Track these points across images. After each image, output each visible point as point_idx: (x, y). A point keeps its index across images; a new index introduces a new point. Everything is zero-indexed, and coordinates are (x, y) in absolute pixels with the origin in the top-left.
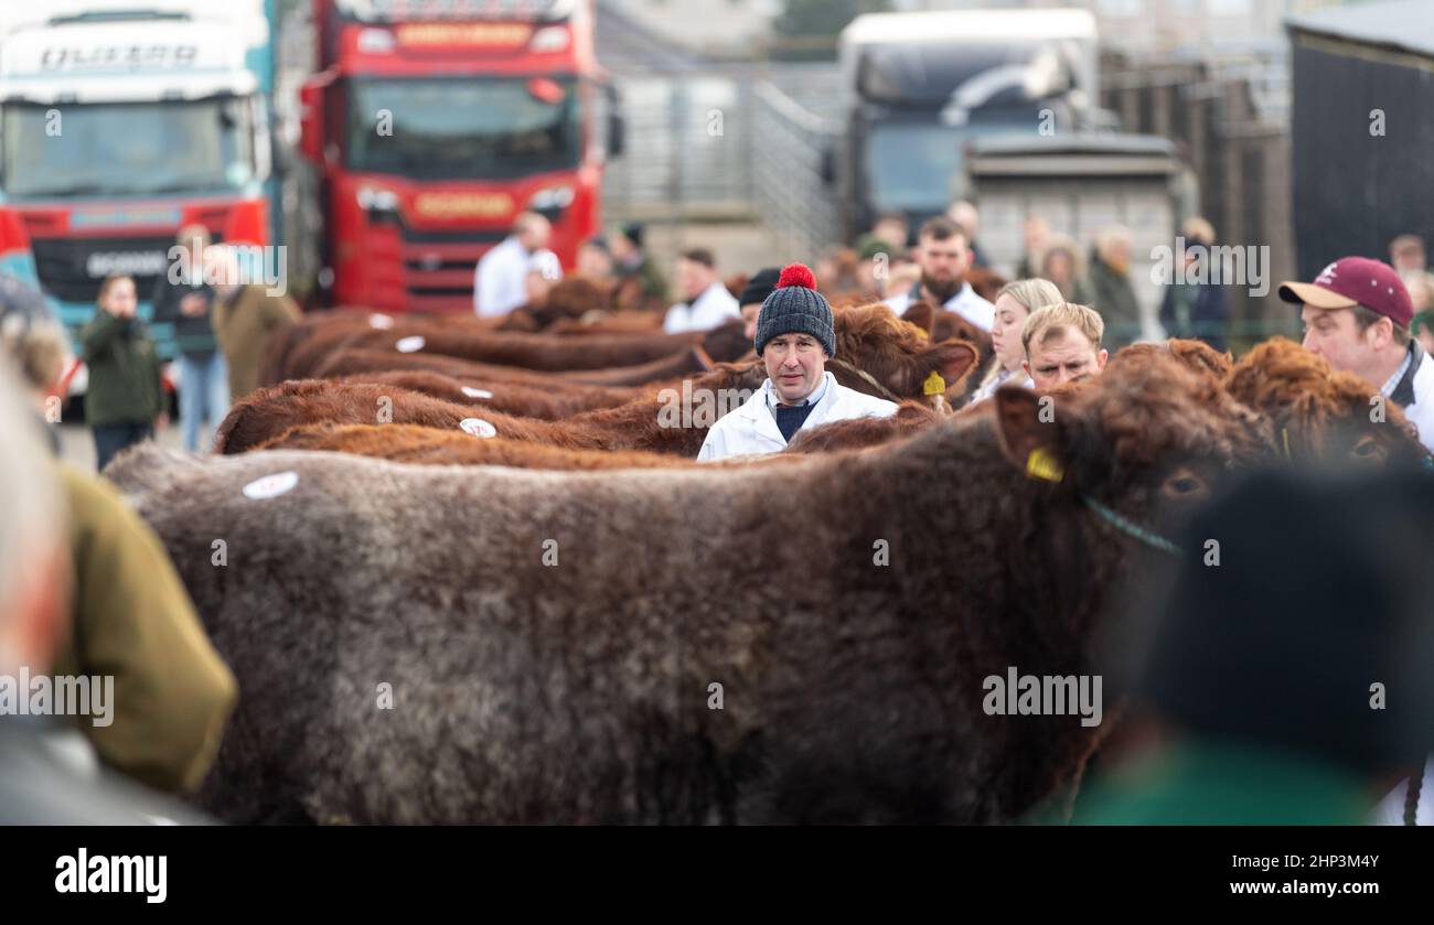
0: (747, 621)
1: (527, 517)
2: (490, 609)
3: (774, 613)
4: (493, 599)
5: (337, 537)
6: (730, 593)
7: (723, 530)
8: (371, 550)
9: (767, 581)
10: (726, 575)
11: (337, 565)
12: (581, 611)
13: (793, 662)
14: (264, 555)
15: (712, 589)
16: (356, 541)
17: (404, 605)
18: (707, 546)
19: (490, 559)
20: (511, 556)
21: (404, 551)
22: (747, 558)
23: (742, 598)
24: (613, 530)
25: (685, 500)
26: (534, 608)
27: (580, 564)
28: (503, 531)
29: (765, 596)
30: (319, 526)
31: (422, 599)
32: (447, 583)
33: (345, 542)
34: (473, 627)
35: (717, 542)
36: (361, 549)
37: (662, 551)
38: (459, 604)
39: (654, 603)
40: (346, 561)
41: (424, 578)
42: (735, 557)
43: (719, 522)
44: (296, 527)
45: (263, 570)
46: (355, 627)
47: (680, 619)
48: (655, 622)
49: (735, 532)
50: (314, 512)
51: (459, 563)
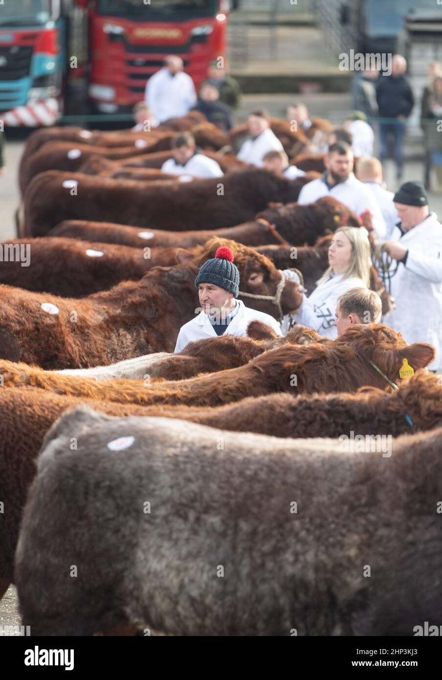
0: (357, 533)
1: (241, 473)
2: (212, 524)
3: (371, 529)
4: (214, 520)
6: (347, 518)
7: (347, 483)
8: (157, 487)
9: (369, 512)
10: (346, 508)
11: (139, 493)
12: (261, 528)
13: (382, 554)
14: (107, 483)
15: (337, 516)
16: (150, 480)
17: (171, 518)
18: (337, 492)
19: (217, 497)
20: (229, 496)
21: (175, 490)
22: (358, 499)
23: (355, 521)
24: (284, 483)
25: (327, 466)
26: (236, 526)
27: (263, 502)
28: (228, 482)
29: (368, 520)
30: (134, 470)
31: (180, 516)
32: (193, 508)
33: (145, 482)
34: (203, 534)
35: (342, 490)
36: (152, 486)
37: (311, 494)
38: (198, 520)
39: (303, 524)
40: (144, 492)
41: (182, 504)
42: (352, 498)
43: (344, 480)
44: (123, 470)
46: (147, 526)
47: (317, 533)
48: (303, 534)
49: (353, 484)
50: (133, 464)
51: (202, 497)
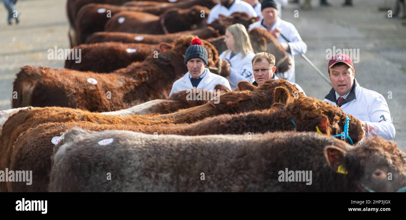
0: (238, 185)
1: (178, 150)
2: (165, 178)
3: (245, 183)
4: (166, 176)
5: (122, 158)
6: (234, 176)
7: (234, 157)
8: (132, 161)
9: (244, 173)
10: (233, 170)
11: (122, 166)
12: (191, 180)
14: (102, 163)
15: (229, 174)
16: (128, 159)
17: (141, 178)
18: (229, 161)
19: (166, 163)
20: (172, 162)
21: (142, 162)
22: (240, 166)
23: (237, 178)
24: (202, 155)
25: (224, 147)
26: (178, 178)
27: (192, 165)
28: (170, 155)
29: (243, 178)
30: (118, 154)
31: (146, 176)
32: (153, 170)
33: (124, 159)
34: (160, 184)
35: (232, 160)
36: (129, 161)
37: (216, 162)
38: (157, 177)
39: (212, 177)
40: (125, 165)
41: (147, 169)
42: (237, 165)
43: (233, 155)
44: (111, 155)
45: (102, 167)
46: (127, 184)
47: (219, 183)
48: (212, 183)
49: (238, 157)
50: (116, 151)
51: (157, 164)
